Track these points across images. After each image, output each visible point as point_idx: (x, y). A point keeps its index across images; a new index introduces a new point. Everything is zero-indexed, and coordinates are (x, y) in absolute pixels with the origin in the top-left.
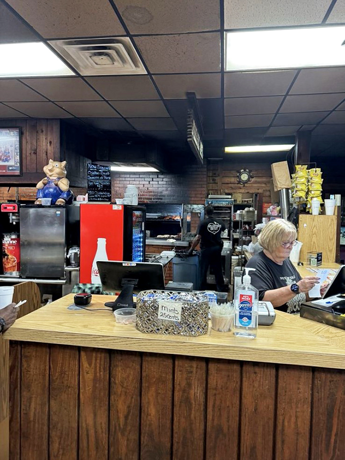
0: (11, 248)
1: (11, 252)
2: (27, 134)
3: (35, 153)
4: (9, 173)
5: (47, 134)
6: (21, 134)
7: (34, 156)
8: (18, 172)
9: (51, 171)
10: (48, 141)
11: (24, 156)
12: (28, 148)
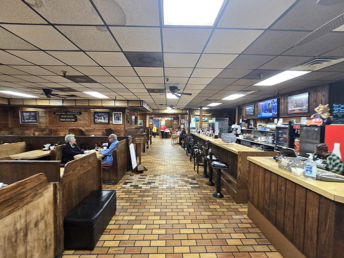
0: (298, 143)
1: (298, 145)
2: (312, 94)
3: (316, 102)
4: (303, 112)
5: (322, 92)
6: (309, 94)
7: (315, 103)
8: (307, 111)
9: (318, 110)
10: (323, 95)
11: (310, 104)
12: (312, 100)
